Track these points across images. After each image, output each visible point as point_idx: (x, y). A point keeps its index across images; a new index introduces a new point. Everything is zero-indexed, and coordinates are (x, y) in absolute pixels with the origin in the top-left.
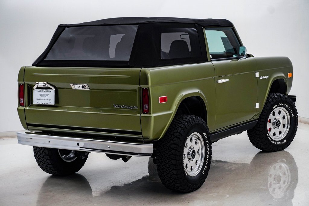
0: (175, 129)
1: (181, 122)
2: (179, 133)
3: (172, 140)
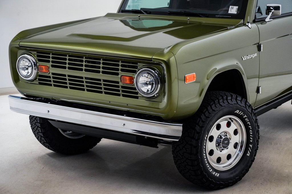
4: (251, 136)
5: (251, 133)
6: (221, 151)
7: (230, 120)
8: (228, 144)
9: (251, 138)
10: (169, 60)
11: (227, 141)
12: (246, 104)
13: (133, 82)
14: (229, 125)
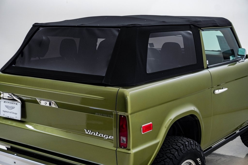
0: (168, 150)
1: (175, 143)
2: (173, 154)
3: (163, 160)
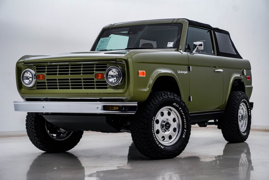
4: (185, 123)
5: (185, 122)
6: (165, 132)
7: (170, 111)
8: (169, 127)
9: (185, 125)
10: (127, 59)
11: (168, 125)
12: (180, 100)
13: (104, 76)
14: (169, 114)
